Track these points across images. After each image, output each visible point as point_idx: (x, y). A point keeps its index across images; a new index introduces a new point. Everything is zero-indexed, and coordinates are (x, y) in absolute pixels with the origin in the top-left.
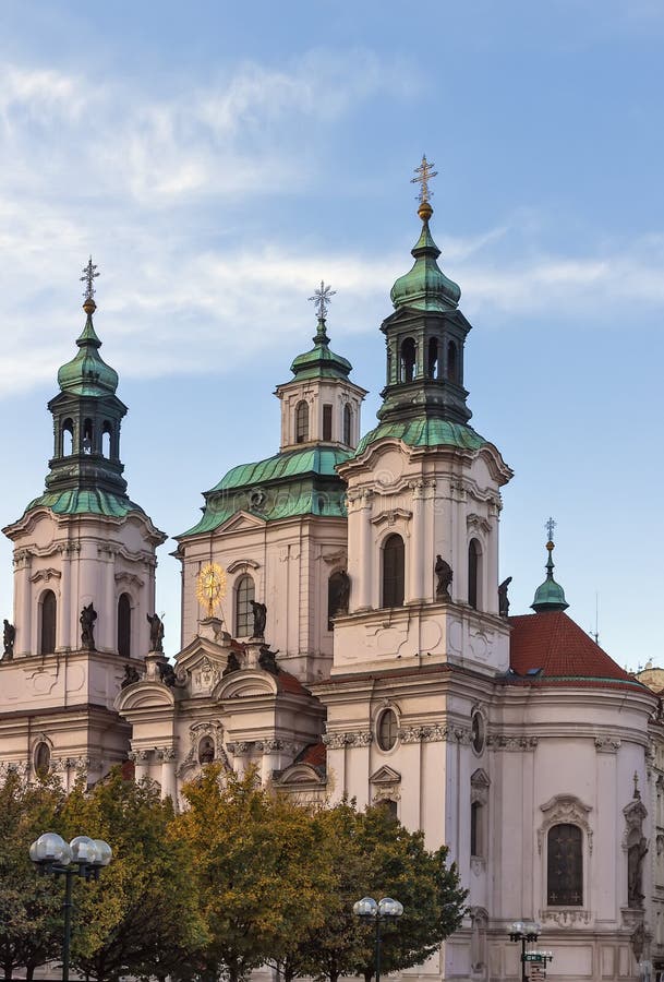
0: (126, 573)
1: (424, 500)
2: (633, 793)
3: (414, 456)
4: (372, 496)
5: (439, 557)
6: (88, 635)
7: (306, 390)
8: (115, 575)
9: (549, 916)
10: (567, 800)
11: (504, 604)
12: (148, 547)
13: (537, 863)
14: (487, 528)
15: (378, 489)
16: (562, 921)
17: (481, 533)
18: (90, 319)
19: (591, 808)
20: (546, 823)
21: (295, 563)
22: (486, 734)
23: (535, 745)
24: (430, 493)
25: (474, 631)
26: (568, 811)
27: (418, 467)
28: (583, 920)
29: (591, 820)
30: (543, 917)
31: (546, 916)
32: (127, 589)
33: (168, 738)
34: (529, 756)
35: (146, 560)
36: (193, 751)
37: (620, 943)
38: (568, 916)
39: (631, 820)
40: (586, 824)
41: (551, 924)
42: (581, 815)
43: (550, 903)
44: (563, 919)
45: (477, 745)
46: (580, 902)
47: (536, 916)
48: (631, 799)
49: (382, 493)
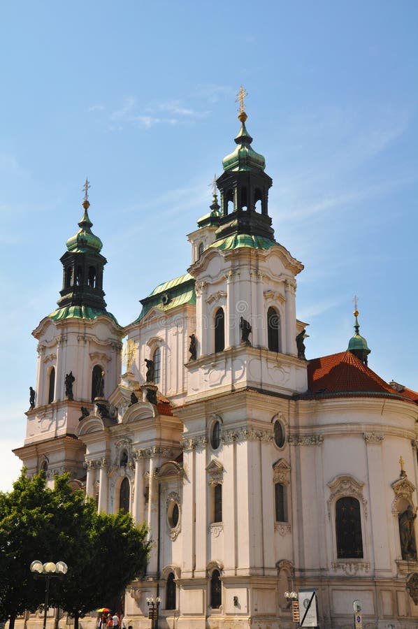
0: (97, 353)
1: (234, 283)
2: (400, 473)
3: (226, 257)
4: (207, 285)
5: (242, 318)
6: (69, 392)
7: (202, 235)
8: (90, 354)
9: (339, 566)
10: (346, 479)
11: (301, 348)
12: (115, 337)
13: (328, 526)
14: (283, 300)
15: (209, 281)
16: (348, 570)
17: (279, 303)
18: (86, 211)
19: (364, 484)
20: (333, 496)
21: (181, 336)
22: (287, 434)
23: (322, 441)
24: (237, 278)
25: (271, 365)
26: (347, 486)
27: (229, 264)
28: (364, 569)
29: (365, 492)
30: (335, 567)
31: (337, 566)
32: (99, 363)
33: (102, 452)
34: (319, 449)
35: (113, 345)
36: (117, 459)
37: (397, 589)
38: (353, 566)
39: (399, 492)
40: (361, 496)
41: (340, 572)
42: (357, 490)
43: (339, 556)
44: (349, 568)
45: (280, 442)
46: (362, 556)
47: (330, 566)
48: (397, 476)
49: (211, 283)
